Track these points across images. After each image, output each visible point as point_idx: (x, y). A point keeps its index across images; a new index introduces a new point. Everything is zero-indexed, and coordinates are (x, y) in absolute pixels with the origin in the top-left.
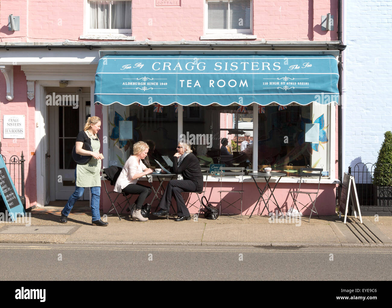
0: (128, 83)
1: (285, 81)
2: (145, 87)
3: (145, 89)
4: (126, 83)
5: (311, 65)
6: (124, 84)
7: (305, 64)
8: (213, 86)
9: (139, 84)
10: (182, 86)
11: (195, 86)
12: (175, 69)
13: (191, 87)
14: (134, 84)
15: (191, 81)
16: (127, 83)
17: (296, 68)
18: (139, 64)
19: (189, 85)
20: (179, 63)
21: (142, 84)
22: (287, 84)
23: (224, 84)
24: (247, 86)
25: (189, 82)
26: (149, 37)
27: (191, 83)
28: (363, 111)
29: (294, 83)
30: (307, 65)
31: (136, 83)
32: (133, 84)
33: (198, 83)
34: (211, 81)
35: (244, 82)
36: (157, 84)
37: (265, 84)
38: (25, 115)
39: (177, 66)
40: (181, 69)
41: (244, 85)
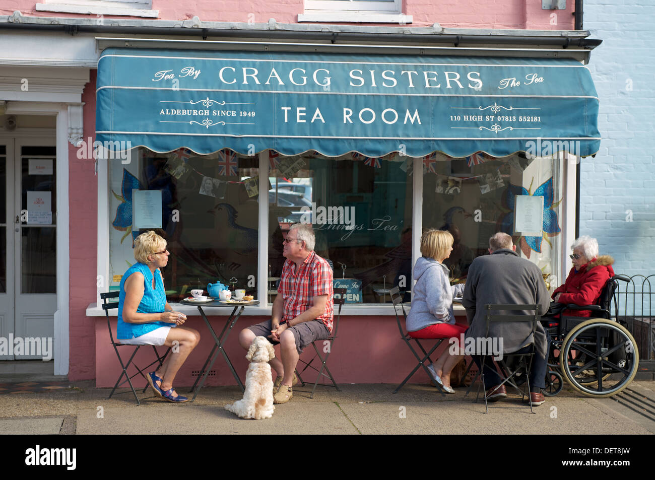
0: (172, 110)
1: (493, 114)
2: (207, 120)
3: (207, 124)
4: (167, 110)
5: (541, 80)
6: (163, 114)
7: (531, 77)
8: (351, 122)
9: (195, 112)
10: (286, 120)
11: (312, 121)
12: (269, 82)
13: (305, 121)
14: (184, 112)
15: (304, 109)
16: (170, 111)
17: (513, 84)
18: (189, 69)
19: (301, 118)
20: (274, 70)
21: (202, 114)
22: (499, 119)
23: (372, 117)
24: (420, 123)
25: (300, 111)
27: (304, 114)
28: (608, 171)
29: (512, 119)
30: (533, 78)
31: (188, 111)
32: (181, 112)
33: (320, 114)
34: (347, 111)
35: (412, 115)
36: (233, 113)
37: (455, 120)
39: (270, 76)
40: (281, 83)
41: (412, 121)
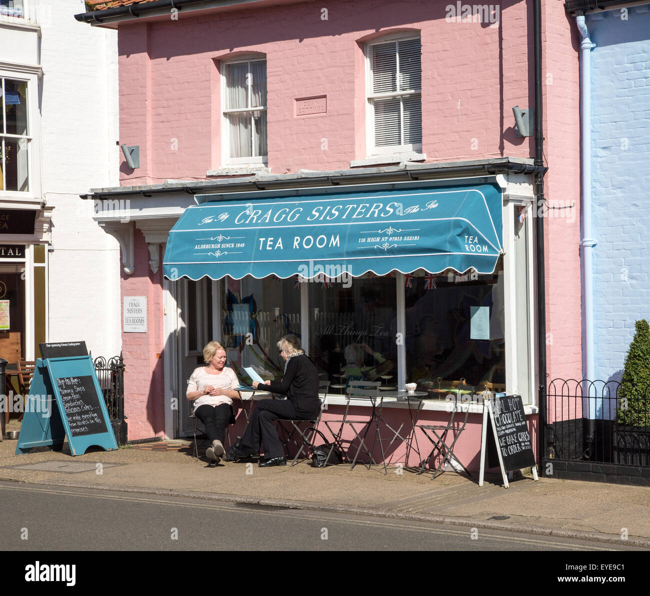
1: (387, 235)
2: (218, 251)
3: (218, 254)
5: (436, 205)
6: (196, 247)
7: (429, 204)
8: (298, 247)
9: (213, 246)
10: (261, 249)
11: (275, 249)
13: (271, 248)
14: (207, 246)
15: (273, 239)
16: (200, 246)
17: (414, 211)
18: (224, 214)
19: (270, 246)
20: (271, 211)
21: (216, 247)
22: (390, 239)
23: (311, 243)
24: (338, 246)
25: (270, 241)
26: (288, 168)
27: (272, 243)
29: (399, 238)
30: (432, 204)
31: (209, 245)
33: (281, 243)
34: (297, 239)
35: (335, 239)
36: (232, 245)
37: (362, 242)
38: (147, 297)
40: (267, 221)
41: (334, 244)
